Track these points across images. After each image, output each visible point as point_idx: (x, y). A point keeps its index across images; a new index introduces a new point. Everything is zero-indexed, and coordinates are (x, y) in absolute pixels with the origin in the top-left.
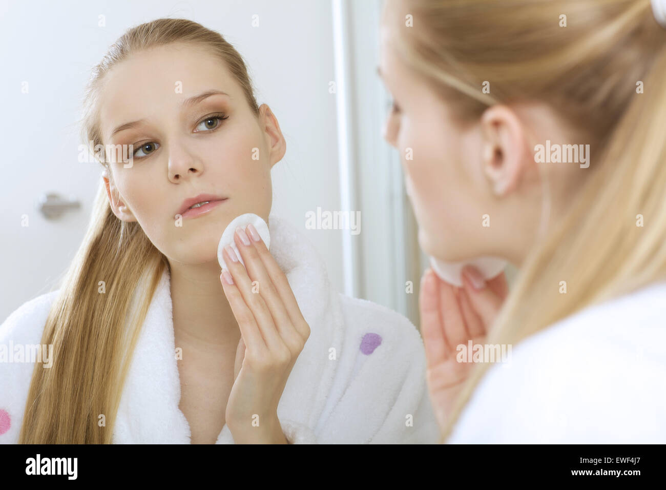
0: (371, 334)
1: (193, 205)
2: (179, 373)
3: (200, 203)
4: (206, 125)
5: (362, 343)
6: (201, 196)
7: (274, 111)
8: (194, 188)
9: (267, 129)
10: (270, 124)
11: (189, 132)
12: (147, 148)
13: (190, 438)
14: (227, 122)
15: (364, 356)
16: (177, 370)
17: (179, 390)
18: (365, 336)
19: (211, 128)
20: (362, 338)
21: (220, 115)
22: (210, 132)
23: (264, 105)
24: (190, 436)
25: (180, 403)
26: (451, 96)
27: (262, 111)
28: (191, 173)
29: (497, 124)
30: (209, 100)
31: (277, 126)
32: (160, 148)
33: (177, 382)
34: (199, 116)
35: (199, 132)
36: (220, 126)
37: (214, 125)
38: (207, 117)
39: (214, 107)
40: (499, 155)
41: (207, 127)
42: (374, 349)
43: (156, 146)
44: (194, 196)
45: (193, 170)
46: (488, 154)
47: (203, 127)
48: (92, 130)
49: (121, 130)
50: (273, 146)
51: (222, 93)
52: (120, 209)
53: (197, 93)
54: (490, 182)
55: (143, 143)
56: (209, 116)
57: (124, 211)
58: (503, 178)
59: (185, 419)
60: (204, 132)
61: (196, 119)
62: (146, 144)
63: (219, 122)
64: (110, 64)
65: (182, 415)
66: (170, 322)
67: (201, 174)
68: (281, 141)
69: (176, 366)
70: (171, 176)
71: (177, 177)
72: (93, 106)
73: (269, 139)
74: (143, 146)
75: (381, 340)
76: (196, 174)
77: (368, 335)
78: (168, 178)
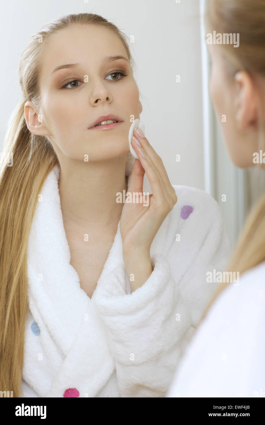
0: (186, 206)
2: (68, 242)
4: (111, 77)
5: (182, 212)
11: (103, 78)
12: (73, 84)
13: (80, 282)
14: (126, 77)
15: (183, 220)
16: (66, 241)
17: (69, 253)
18: (183, 208)
19: (114, 79)
20: (182, 209)
21: (122, 73)
22: (114, 81)
24: (79, 281)
25: (71, 260)
30: (119, 61)
33: (67, 248)
35: (108, 80)
37: (117, 78)
38: (112, 73)
39: (119, 66)
41: (112, 78)
42: (189, 215)
43: (79, 83)
44: (106, 114)
45: (107, 98)
47: (110, 78)
49: (62, 68)
51: (126, 60)
56: (114, 72)
59: (75, 270)
60: (110, 80)
62: (73, 81)
63: (120, 76)
65: (73, 268)
66: (60, 211)
69: (65, 238)
71: (97, 101)
75: (193, 209)
76: (108, 102)
77: (184, 207)
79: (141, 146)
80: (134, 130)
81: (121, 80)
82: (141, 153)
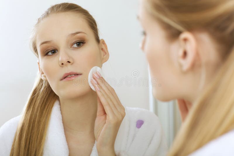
1: (68, 75)
3: (71, 75)
5: (137, 124)
6: (71, 72)
7: (106, 42)
8: (69, 69)
9: (102, 49)
10: (103, 47)
11: (70, 47)
12: (53, 52)
14: (85, 45)
15: (137, 129)
20: (137, 122)
21: (82, 41)
22: (78, 48)
23: (102, 39)
26: (167, 27)
27: (101, 42)
28: (68, 63)
29: (185, 40)
30: (79, 35)
31: (106, 48)
32: (58, 52)
34: (74, 41)
35: (74, 48)
36: (82, 46)
37: (80, 45)
38: (77, 42)
39: (80, 38)
40: (185, 54)
41: (77, 46)
42: (141, 126)
43: (56, 51)
44: (69, 72)
45: (69, 62)
46: (181, 53)
47: (75, 46)
48: (33, 43)
49: (43, 44)
50: (104, 56)
51: (84, 33)
52: (43, 75)
53: (74, 32)
54: (181, 66)
55: (51, 50)
56: (78, 42)
57: (44, 76)
58: (187, 64)
60: (76, 48)
61: (73, 42)
62: (53, 50)
63: (82, 44)
64: (43, 18)
67: (72, 64)
68: (107, 54)
70: (60, 64)
71: (63, 64)
72: (34, 34)
73: (102, 53)
74: (51, 51)
75: (144, 122)
76: (70, 64)
78: (59, 64)
79: (97, 83)
80: (93, 74)
81: (83, 46)
82: (97, 88)
